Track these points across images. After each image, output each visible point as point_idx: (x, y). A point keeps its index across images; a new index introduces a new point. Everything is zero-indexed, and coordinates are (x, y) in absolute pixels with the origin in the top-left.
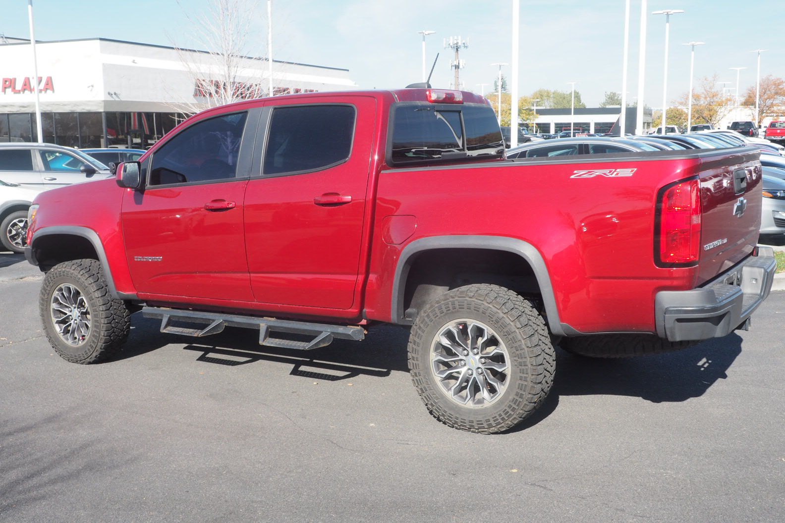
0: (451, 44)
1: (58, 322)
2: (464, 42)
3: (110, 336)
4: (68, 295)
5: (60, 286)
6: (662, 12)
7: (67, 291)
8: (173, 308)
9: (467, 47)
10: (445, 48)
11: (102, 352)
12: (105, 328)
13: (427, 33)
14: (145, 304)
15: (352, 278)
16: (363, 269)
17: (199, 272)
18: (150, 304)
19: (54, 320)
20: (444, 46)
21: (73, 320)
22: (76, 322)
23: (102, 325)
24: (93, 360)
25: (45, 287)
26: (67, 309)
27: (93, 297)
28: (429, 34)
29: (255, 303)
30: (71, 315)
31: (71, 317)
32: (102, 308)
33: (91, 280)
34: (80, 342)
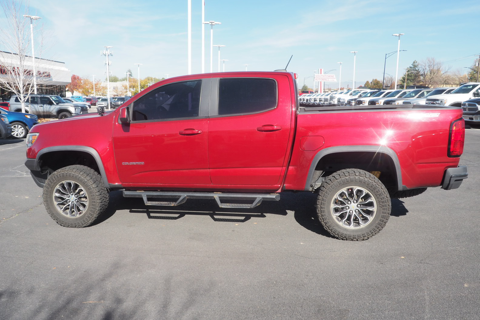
0: (104, 54)
1: (59, 204)
2: (111, 53)
3: (101, 210)
4: (68, 187)
5: (62, 182)
6: (217, 46)
7: (67, 185)
8: (145, 191)
9: (112, 55)
10: (101, 55)
11: (95, 219)
12: (99, 205)
13: (108, 47)
14: (124, 190)
15: (280, 169)
16: (286, 164)
17: (172, 170)
18: (128, 189)
19: (56, 203)
20: (101, 54)
21: (71, 202)
22: (73, 203)
23: (97, 204)
24: (88, 225)
25: (50, 183)
26: (66, 196)
27: (91, 188)
28: (109, 48)
29: (212, 185)
30: (69, 199)
31: (69, 200)
32: (98, 194)
33: (88, 178)
34: (78, 215)
